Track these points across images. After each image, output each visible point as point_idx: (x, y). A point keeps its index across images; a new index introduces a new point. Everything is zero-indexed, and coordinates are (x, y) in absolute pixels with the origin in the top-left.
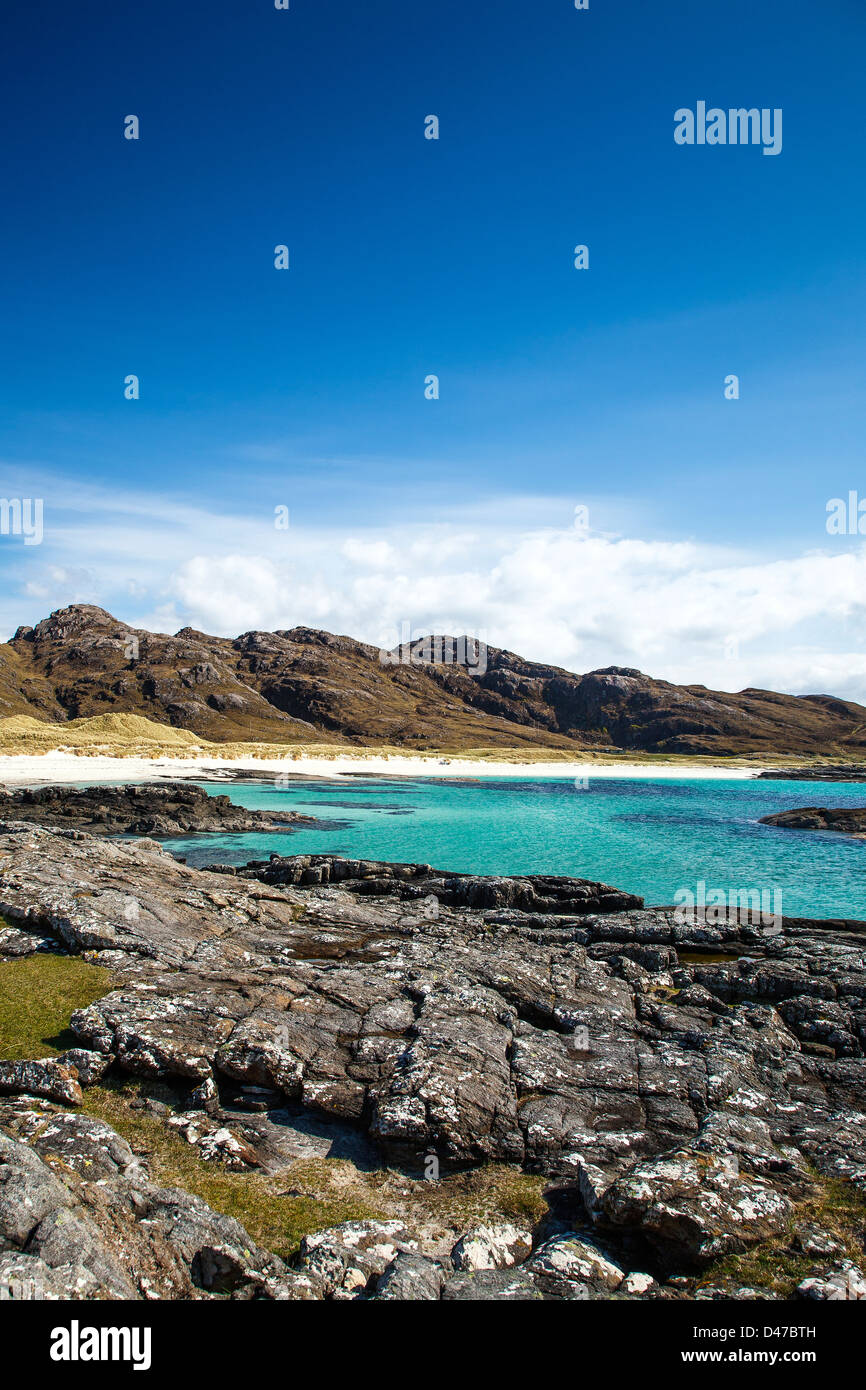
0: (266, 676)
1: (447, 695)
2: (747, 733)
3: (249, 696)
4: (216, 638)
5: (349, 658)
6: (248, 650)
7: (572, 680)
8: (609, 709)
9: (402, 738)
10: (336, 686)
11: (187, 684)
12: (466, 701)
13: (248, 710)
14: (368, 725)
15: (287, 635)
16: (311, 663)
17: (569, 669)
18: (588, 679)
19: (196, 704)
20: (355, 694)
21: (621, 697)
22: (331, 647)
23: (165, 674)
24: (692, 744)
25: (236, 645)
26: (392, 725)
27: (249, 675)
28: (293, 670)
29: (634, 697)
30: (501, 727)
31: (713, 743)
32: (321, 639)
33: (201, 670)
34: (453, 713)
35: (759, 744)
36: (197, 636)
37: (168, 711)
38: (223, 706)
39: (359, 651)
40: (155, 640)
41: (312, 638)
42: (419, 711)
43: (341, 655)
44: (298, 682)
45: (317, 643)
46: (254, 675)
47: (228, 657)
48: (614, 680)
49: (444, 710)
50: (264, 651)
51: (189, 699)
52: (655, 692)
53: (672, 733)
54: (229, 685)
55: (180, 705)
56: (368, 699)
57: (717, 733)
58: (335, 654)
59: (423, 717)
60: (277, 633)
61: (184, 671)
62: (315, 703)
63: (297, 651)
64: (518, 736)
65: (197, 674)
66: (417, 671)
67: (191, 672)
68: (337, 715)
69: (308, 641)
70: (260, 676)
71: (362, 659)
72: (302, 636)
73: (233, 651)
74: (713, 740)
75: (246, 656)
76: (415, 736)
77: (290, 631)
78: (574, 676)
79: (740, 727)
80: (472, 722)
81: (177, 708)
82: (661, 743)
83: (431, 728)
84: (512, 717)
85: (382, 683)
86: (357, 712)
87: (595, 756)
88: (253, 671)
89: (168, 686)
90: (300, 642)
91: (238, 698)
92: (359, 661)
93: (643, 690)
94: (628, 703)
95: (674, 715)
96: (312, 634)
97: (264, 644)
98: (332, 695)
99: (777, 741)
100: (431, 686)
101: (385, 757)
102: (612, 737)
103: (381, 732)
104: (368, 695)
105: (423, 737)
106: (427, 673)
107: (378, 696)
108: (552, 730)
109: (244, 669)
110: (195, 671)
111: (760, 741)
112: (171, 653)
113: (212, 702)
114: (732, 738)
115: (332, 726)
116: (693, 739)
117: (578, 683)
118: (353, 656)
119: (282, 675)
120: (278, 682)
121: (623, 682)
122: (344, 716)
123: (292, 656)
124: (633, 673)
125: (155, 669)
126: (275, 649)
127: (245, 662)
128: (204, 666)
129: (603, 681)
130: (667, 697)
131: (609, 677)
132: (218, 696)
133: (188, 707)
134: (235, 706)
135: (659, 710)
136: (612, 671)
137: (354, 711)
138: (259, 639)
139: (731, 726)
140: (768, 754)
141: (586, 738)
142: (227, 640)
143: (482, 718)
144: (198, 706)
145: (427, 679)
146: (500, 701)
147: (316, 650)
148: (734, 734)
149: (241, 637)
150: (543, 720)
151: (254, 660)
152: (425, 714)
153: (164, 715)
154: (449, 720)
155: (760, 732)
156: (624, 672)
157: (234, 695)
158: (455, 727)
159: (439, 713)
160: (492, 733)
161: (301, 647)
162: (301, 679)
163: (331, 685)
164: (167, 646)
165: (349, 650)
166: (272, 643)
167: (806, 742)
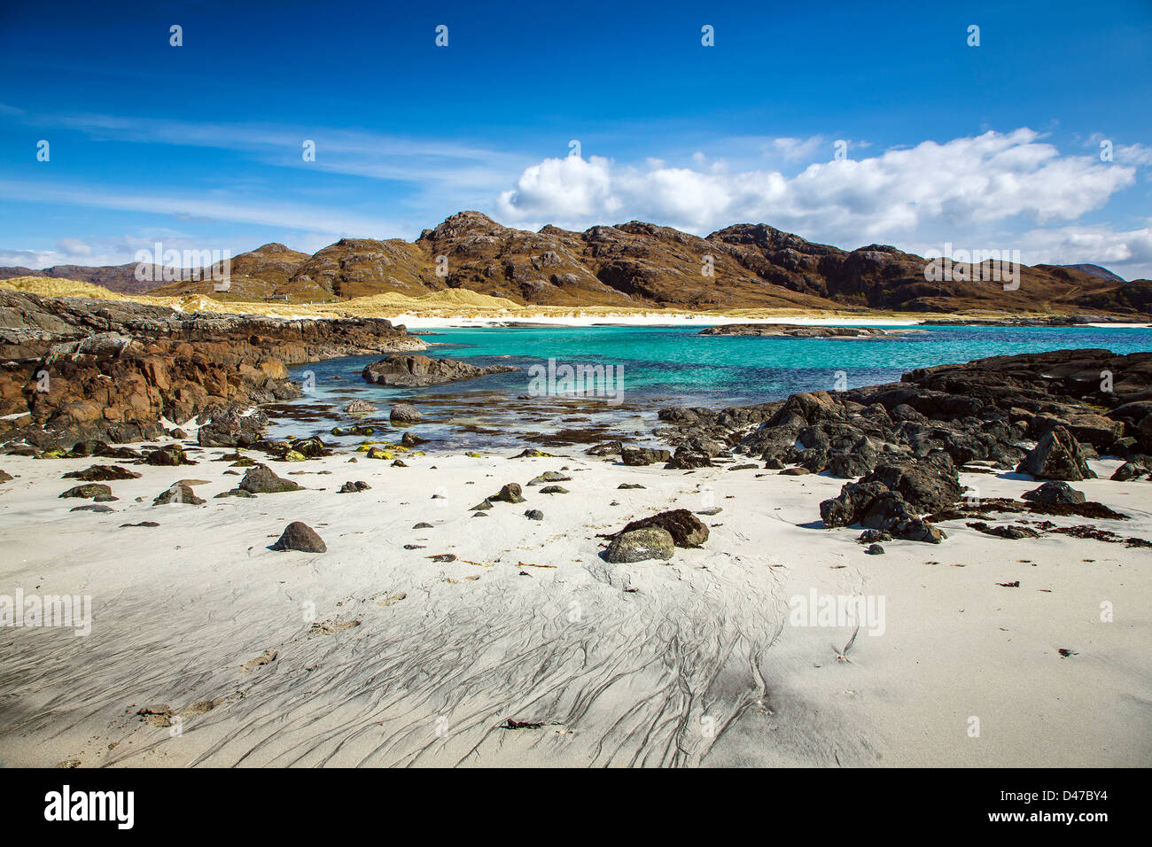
0: (604, 260)
1: (744, 270)
2: (973, 295)
3: (583, 274)
4: (570, 232)
5: (669, 244)
6: (592, 240)
7: (841, 256)
8: (867, 279)
9: (697, 303)
10: (654, 266)
11: (536, 267)
12: (759, 274)
13: (583, 285)
14: (673, 294)
15: (624, 227)
16: (636, 249)
17: (841, 248)
18: (854, 255)
19: (542, 282)
20: (667, 272)
21: (877, 268)
22: (655, 236)
23: (521, 261)
24: (928, 303)
25: (584, 237)
26: (691, 294)
27: (590, 259)
28: (623, 254)
29: (887, 268)
30: (777, 294)
31: (945, 303)
32: (649, 230)
33: (547, 256)
34: (742, 284)
35: (981, 303)
36: (556, 231)
37: (522, 288)
38: (562, 282)
39: (677, 238)
40: (519, 236)
41: (642, 229)
42: (717, 283)
43: (664, 242)
44: (625, 264)
45: (645, 233)
46: (595, 260)
47: (576, 246)
48: (873, 255)
49: (736, 282)
50: (604, 241)
51: (537, 279)
52: (904, 264)
53: (914, 296)
54: (568, 268)
55: (530, 283)
56: (676, 274)
57: (949, 295)
58: (658, 241)
59: (720, 288)
60: (615, 227)
61: (535, 258)
62: (636, 279)
63: (629, 240)
64: (789, 300)
65: (544, 260)
66: (722, 252)
67: (540, 258)
68: (651, 287)
69: (639, 232)
70: (599, 259)
71: (679, 244)
72: (635, 228)
73: (582, 242)
74: (945, 300)
75: (590, 245)
76: (706, 302)
77: (625, 225)
78: (843, 253)
79: (969, 291)
80: (755, 291)
81: (526, 284)
82: (904, 304)
83: (722, 295)
84: (792, 287)
85: (694, 262)
86: (665, 285)
88: (594, 256)
89: (522, 270)
90: (632, 233)
91: (573, 277)
92: (676, 246)
93: (895, 263)
94: (883, 273)
95: (916, 281)
96: (642, 226)
97: (605, 235)
98: (649, 273)
99: (996, 301)
100: (732, 264)
102: (868, 299)
103: (682, 299)
104: (677, 271)
105: (712, 302)
106: (730, 254)
107: (685, 272)
108: (823, 295)
109: (588, 255)
110: (542, 258)
111: (983, 301)
112: (528, 245)
113: (554, 280)
114: (962, 299)
115: (647, 295)
116: (929, 300)
117: (846, 258)
118: (672, 242)
119: (615, 258)
120: (611, 264)
121: (879, 256)
122: (656, 288)
123: (624, 243)
124: (889, 249)
125: (515, 257)
126: (612, 239)
127: (590, 250)
128: (549, 253)
129: (864, 256)
130: (912, 267)
131: (869, 253)
132: (559, 276)
133: (535, 284)
134: (570, 283)
135: (906, 278)
136: (873, 248)
137: (665, 284)
138: (601, 231)
139: (960, 288)
140: (976, 310)
141: (848, 301)
142: (576, 233)
143: (764, 288)
144: (544, 283)
145: (729, 258)
146: (784, 274)
147: (643, 238)
148: (963, 296)
149: (588, 231)
150: (816, 287)
151: (596, 247)
152: (721, 285)
153: (518, 291)
154: (738, 289)
155: (984, 294)
156: (882, 249)
157: (570, 275)
158: (742, 294)
159: (732, 284)
160: (768, 298)
161: (633, 237)
162: (627, 261)
163: (650, 265)
164: (526, 240)
165: (670, 238)
166: (610, 235)
167: (1020, 301)
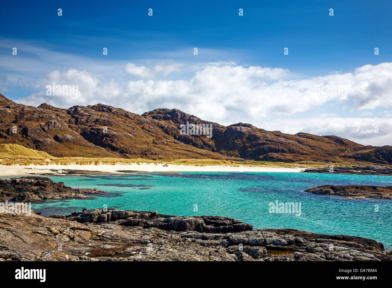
0: (83, 127)
1: (167, 135)
2: (299, 152)
3: (75, 136)
4: (59, 109)
5: (122, 118)
6: (74, 114)
7: (222, 129)
8: (238, 142)
9: (146, 155)
10: (116, 131)
11: (44, 130)
12: (175, 138)
13: (74, 142)
14: (130, 149)
15: (93, 107)
16: (104, 121)
17: (221, 124)
18: (229, 128)
19: (49, 139)
20: (125, 135)
21: (244, 136)
22: (114, 113)
23: (33, 125)
24: (275, 157)
25: (68, 112)
26: (141, 149)
27: (74, 125)
28: (96, 124)
29: (249, 136)
30: (190, 149)
31: (284, 157)
32: (109, 109)
33: (51, 123)
34: (169, 143)
35: (304, 157)
36: (49, 108)
37: (34, 143)
38: (62, 140)
39: (127, 115)
40: (28, 109)
41: (105, 109)
42: (154, 142)
43: (118, 117)
44: (98, 129)
45: (107, 112)
46: (77, 126)
47: (64, 117)
48: (241, 129)
49: (165, 142)
50: (82, 115)
51: (45, 137)
52: (258, 134)
53: (266, 152)
54: (65, 131)
55: (41, 140)
56: (130, 137)
57: (285, 152)
58: (115, 116)
59: (156, 145)
60: (88, 106)
61: (43, 124)
62: (106, 139)
63: (98, 115)
64: (198, 153)
65: (49, 125)
66: (153, 124)
67: (46, 124)
68: (116, 144)
69: (103, 111)
70: (80, 126)
71: (128, 119)
72: (100, 108)
73: (67, 115)
74: (284, 155)
75: (73, 117)
76: (152, 154)
77: (94, 106)
78: (223, 127)
79: (296, 150)
80: (177, 147)
81: (39, 141)
82: (261, 157)
83: (159, 150)
84: (195, 145)
85: (137, 130)
86: (125, 143)
87: (232, 162)
88: (76, 124)
89: (34, 131)
90: (99, 111)
91: (69, 137)
92: (126, 120)
93: (253, 133)
94: (247, 139)
95: (267, 144)
96: (105, 107)
97: (82, 112)
98: (114, 135)
99: (312, 156)
100: (159, 131)
101: (138, 163)
102: (240, 154)
103: (136, 152)
104: (131, 135)
105: (156, 154)
106: (158, 125)
107: (135, 135)
108: (213, 151)
109: (72, 123)
110: (48, 124)
111: (305, 156)
112: (36, 115)
113: (56, 138)
114: (292, 154)
115: (114, 149)
116: (275, 155)
117: (225, 130)
118: (123, 117)
119: (90, 126)
120: (89, 129)
121: (244, 129)
122: (119, 145)
123: (95, 117)
124: (249, 126)
125: (27, 123)
126: (87, 114)
127: (73, 120)
128: (53, 121)
129: (236, 129)
130: (264, 136)
131: (238, 128)
132: (60, 136)
133: (44, 141)
134: (67, 140)
135: (260, 142)
136: (239, 125)
137: (124, 143)
138: (79, 109)
139: (291, 148)
140: (308, 162)
141: (228, 155)
142: (64, 110)
143: (182, 146)
144: (50, 140)
145: (157, 128)
146: (190, 138)
147: (106, 115)
148: (293, 153)
149: (71, 108)
150: (209, 146)
151: (77, 119)
152: (157, 144)
153: (32, 145)
154: (167, 147)
155: (305, 152)
156: (245, 125)
157: (67, 135)
158: (170, 149)
159: (163, 143)
160: (186, 152)
161: (100, 113)
162: (99, 128)
163: (114, 131)
164: (34, 112)
165: (122, 115)
166: (86, 111)
167: (325, 156)
